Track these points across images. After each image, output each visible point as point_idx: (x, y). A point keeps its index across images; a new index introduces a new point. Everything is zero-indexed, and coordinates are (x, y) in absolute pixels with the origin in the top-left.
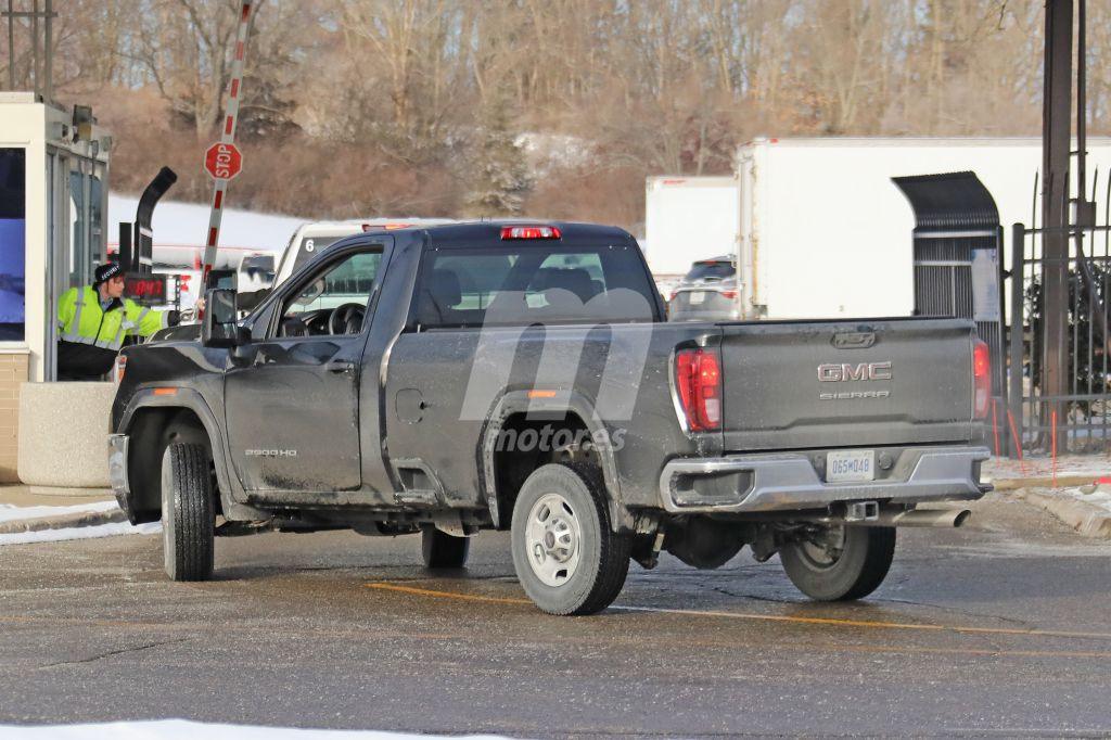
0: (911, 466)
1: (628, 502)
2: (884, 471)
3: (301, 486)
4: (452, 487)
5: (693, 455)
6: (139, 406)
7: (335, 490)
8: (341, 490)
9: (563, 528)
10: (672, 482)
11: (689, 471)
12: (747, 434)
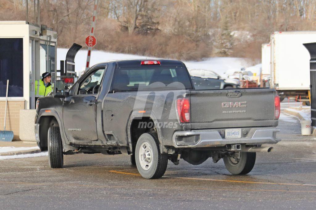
0: (252, 133)
1: (165, 144)
2: (244, 135)
3: (83, 140)
4: (120, 140)
5: (182, 130)
6: (42, 115)
7: (91, 141)
8: (93, 141)
9: (148, 152)
10: (176, 138)
11: (180, 135)
12: (199, 124)
